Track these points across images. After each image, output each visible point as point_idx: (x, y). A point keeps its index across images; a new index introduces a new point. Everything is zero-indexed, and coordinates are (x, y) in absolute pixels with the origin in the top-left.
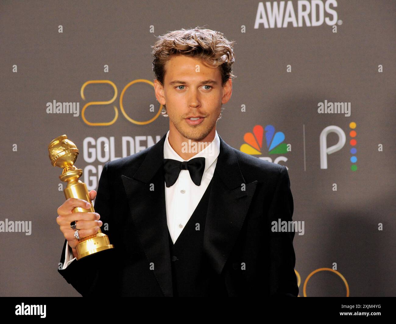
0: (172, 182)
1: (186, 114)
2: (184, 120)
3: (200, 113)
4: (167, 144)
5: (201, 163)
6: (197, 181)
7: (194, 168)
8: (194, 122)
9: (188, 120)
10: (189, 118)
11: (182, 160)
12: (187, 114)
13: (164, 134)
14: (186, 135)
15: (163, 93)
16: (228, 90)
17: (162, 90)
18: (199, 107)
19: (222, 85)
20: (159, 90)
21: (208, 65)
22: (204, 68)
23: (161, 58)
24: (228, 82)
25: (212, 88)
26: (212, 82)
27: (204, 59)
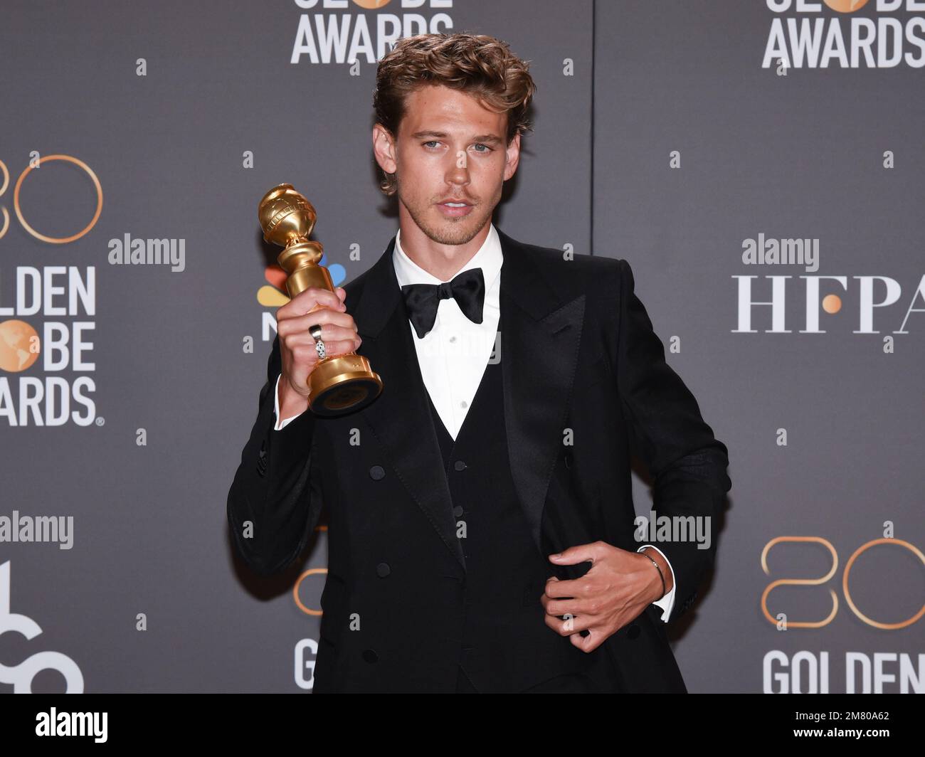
0: (426, 326)
1: (441, 195)
2: (434, 206)
3: (467, 194)
4: (399, 254)
5: (477, 279)
6: (475, 315)
7: (466, 292)
8: (454, 211)
9: (442, 207)
10: (443, 203)
11: (437, 282)
12: (443, 195)
13: (392, 238)
14: (435, 235)
15: (392, 151)
16: (513, 156)
17: (388, 145)
18: (466, 184)
19: (508, 146)
20: (382, 143)
21: (489, 108)
22: (482, 111)
23: (397, 86)
24: (514, 141)
25: (492, 149)
26: (496, 138)
27: (482, 95)
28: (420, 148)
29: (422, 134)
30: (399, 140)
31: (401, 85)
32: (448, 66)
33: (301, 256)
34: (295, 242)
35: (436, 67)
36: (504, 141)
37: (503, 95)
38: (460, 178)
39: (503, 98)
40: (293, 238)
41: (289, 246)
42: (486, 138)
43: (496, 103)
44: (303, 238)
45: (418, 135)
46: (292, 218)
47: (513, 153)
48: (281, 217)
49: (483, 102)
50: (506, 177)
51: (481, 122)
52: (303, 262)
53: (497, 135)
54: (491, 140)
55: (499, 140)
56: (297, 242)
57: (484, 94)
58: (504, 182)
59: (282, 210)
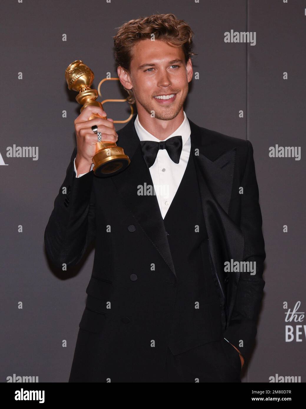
5: (179, 141)
6: (175, 159)
15: (129, 78)
16: (189, 70)
17: (126, 75)
18: (170, 85)
19: (186, 65)
20: (123, 76)
21: (173, 45)
22: (170, 48)
23: (125, 46)
24: (188, 62)
25: (179, 67)
26: (179, 60)
27: (168, 39)
28: (143, 73)
29: (143, 66)
30: (131, 72)
31: (127, 44)
32: (148, 28)
33: (87, 97)
34: (84, 89)
35: (143, 30)
36: (184, 62)
37: (177, 38)
38: (166, 83)
39: (179, 39)
40: (83, 88)
41: (81, 92)
42: (175, 61)
43: (176, 42)
44: (88, 87)
45: (141, 67)
46: (83, 78)
47: (189, 68)
48: (77, 77)
49: (169, 43)
50: (189, 81)
51: (170, 54)
52: (89, 100)
53: (180, 59)
54: (177, 62)
55: (181, 61)
56: (86, 90)
57: (169, 39)
58: (189, 83)
59: (78, 74)
